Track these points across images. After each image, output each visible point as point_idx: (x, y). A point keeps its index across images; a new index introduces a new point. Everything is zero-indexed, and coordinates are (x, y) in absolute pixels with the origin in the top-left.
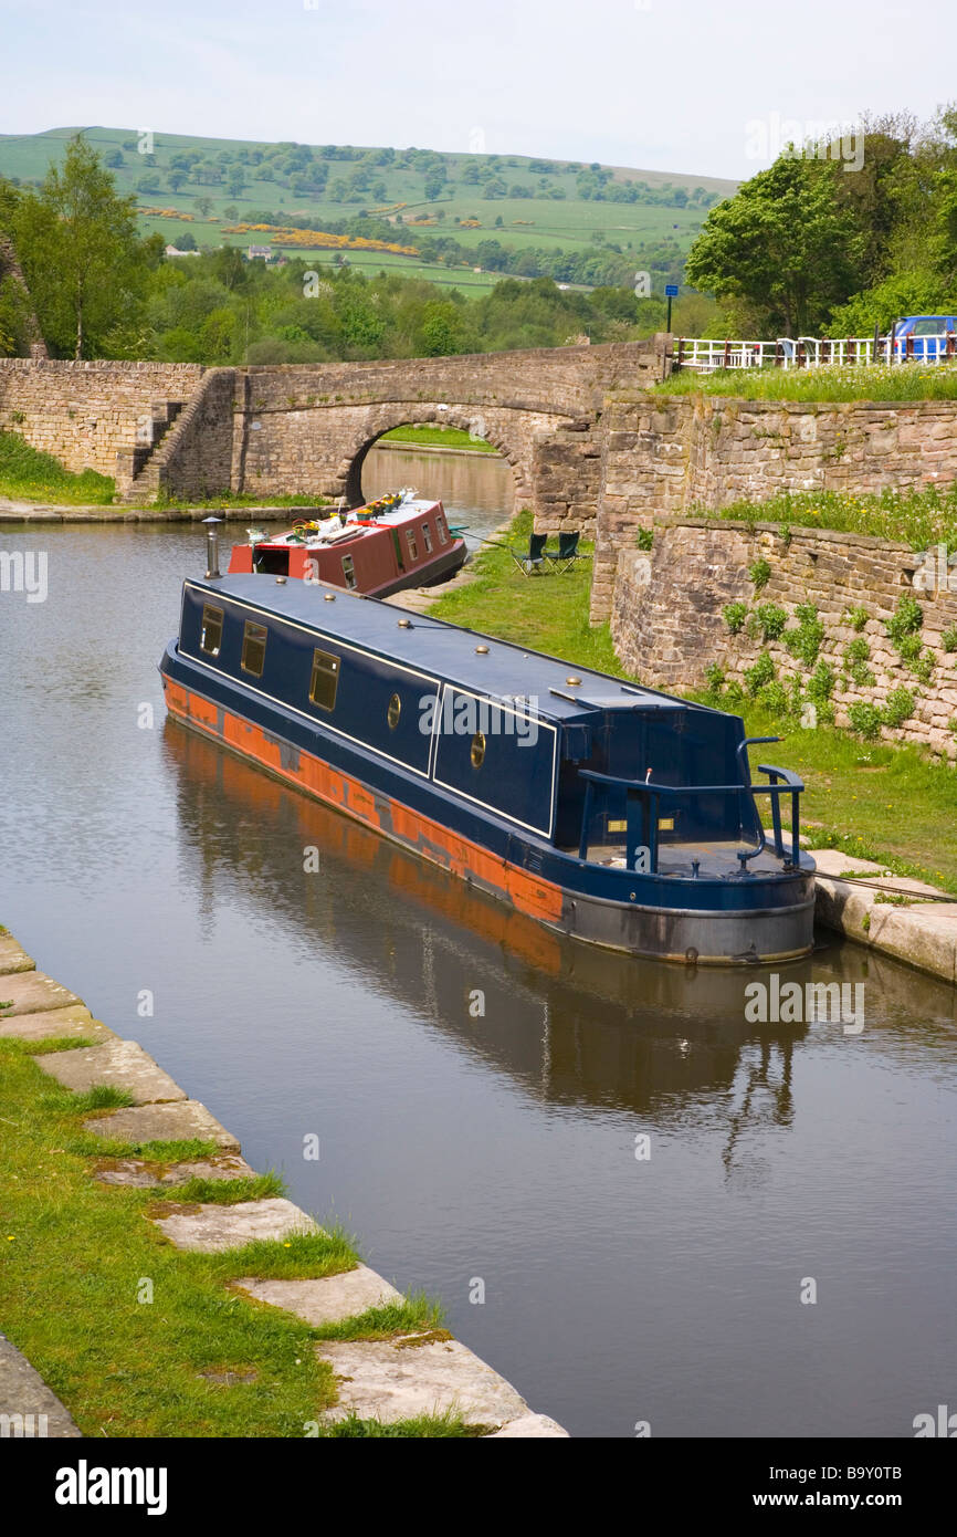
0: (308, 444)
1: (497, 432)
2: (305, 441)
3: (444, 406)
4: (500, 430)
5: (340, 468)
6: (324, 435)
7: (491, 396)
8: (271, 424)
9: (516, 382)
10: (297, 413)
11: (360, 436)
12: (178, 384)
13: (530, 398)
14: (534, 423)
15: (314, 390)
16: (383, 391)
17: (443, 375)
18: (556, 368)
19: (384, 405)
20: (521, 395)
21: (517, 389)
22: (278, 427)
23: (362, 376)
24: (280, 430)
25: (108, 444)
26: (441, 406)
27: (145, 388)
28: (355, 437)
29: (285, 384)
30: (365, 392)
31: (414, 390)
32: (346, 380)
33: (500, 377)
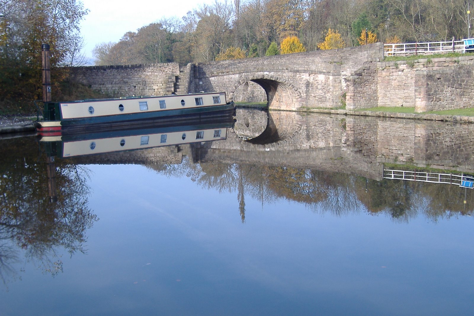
0: (218, 88)
1: (288, 80)
2: (216, 87)
3: (267, 73)
4: (290, 80)
5: (230, 96)
6: (223, 85)
7: (285, 69)
8: (205, 82)
9: (294, 63)
10: (213, 78)
11: (236, 85)
12: (170, 70)
13: (300, 69)
14: (302, 77)
15: (218, 70)
16: (243, 69)
17: (265, 63)
18: (310, 58)
19: (244, 74)
20: (296, 67)
21: (295, 66)
22: (207, 83)
23: (235, 64)
24: (208, 84)
25: (141, 93)
26: (265, 73)
27: (156, 72)
28: (234, 85)
29: (208, 68)
30: (236, 69)
31: (255, 68)
32: (229, 65)
33: (288, 62)
